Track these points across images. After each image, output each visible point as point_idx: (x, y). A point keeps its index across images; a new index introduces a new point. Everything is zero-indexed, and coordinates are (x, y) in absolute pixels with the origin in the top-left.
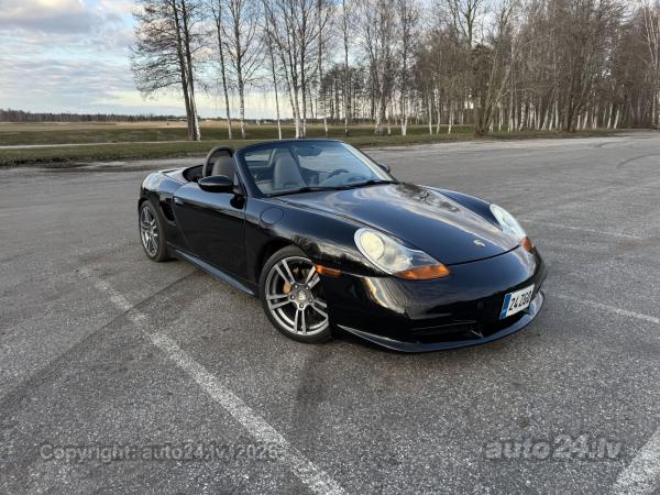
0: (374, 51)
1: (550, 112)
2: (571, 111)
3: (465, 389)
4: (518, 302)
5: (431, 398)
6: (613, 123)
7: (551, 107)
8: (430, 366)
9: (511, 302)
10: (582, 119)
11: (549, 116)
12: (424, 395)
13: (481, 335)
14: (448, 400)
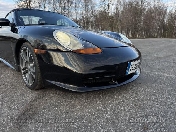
0: (84, 15)
1: (129, 33)
2: (134, 32)
3: (112, 109)
4: (134, 67)
5: (94, 115)
6: (144, 36)
7: (129, 32)
8: (95, 98)
9: (131, 67)
10: (137, 34)
11: (129, 34)
12: (90, 113)
13: (117, 82)
14: (103, 115)
